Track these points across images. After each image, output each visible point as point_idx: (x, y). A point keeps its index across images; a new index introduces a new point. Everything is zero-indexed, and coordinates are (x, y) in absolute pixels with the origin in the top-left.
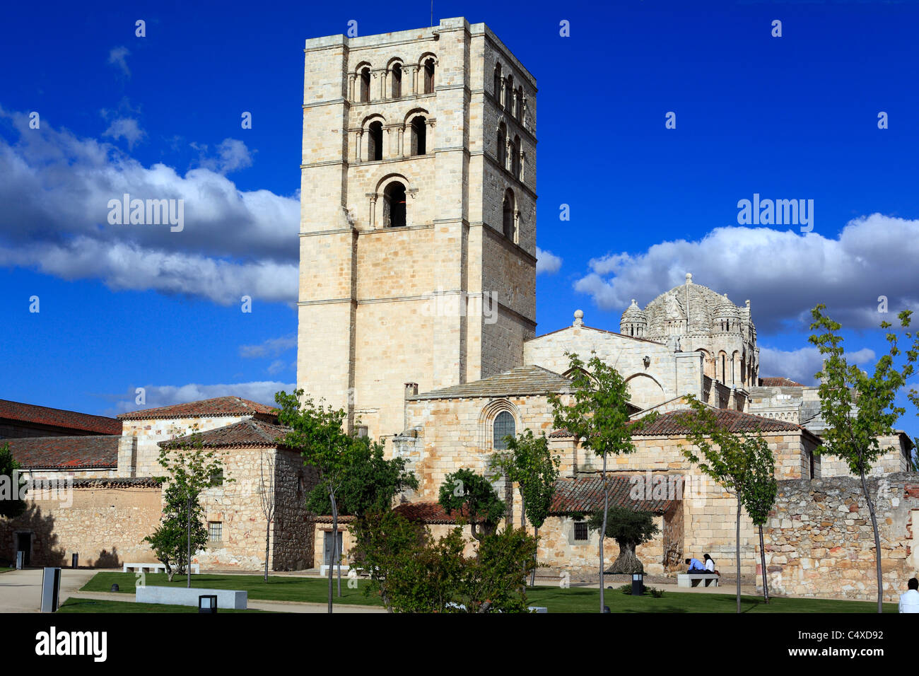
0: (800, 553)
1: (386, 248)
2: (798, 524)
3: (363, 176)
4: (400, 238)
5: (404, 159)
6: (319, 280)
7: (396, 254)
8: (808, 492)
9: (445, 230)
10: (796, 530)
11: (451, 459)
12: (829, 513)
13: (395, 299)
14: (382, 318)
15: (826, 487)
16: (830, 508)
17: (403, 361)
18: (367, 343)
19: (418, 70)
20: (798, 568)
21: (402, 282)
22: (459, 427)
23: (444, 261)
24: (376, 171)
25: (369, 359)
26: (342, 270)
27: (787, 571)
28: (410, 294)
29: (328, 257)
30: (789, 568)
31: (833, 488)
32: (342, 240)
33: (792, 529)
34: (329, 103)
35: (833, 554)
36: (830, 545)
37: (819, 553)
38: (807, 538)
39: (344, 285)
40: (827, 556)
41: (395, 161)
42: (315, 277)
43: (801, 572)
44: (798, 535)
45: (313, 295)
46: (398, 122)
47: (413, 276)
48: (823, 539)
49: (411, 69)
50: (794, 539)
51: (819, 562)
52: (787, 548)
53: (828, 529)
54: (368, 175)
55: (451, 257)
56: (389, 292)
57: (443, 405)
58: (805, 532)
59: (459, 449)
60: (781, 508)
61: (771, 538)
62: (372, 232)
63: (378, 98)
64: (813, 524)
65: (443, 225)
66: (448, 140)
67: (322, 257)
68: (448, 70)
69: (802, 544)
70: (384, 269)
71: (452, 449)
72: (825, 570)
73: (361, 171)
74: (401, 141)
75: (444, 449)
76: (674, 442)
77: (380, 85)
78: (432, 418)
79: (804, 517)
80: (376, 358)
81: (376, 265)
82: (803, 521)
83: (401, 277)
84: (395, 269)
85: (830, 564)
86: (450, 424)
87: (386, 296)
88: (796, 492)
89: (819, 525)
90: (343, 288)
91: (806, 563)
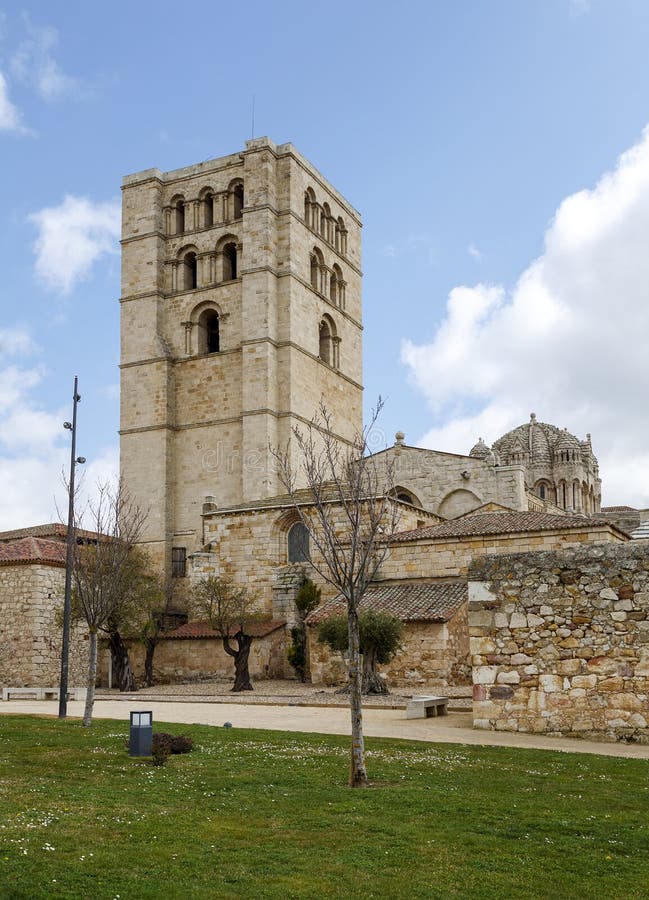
0: (539, 667)
1: (200, 375)
2: (535, 621)
3: (179, 306)
4: (214, 363)
5: (216, 286)
6: (138, 409)
7: (210, 379)
8: (551, 570)
9: (252, 351)
10: (532, 630)
11: (245, 573)
12: (584, 602)
13: (209, 423)
14: (197, 443)
15: (580, 561)
16: (587, 593)
17: (217, 483)
18: (184, 467)
19: (228, 197)
20: (537, 690)
21: (215, 406)
22: (253, 540)
23: (251, 381)
24: (189, 301)
25: (186, 482)
26: (158, 397)
27: (520, 694)
28: (223, 417)
29: (145, 385)
30: (522, 690)
31: (590, 562)
32: (158, 368)
33: (527, 629)
34: (143, 237)
35: (593, 668)
36: (587, 653)
37: (569, 666)
38: (550, 642)
39: (160, 412)
40: (582, 671)
41: (208, 288)
42: (135, 406)
43: (542, 695)
44: (537, 638)
45: (132, 423)
46: (210, 250)
47: (225, 400)
48: (576, 643)
49: (220, 197)
50: (530, 645)
51: (570, 681)
52: (520, 658)
53: (584, 628)
54: (183, 305)
55: (258, 376)
56: (203, 417)
57: (237, 520)
58: (546, 633)
59: (252, 562)
60: (509, 597)
61: (495, 643)
62: (187, 360)
63: (191, 228)
64: (558, 619)
65: (251, 346)
66: (255, 261)
67: (140, 386)
68: (253, 191)
69: (542, 652)
70: (199, 395)
71: (246, 563)
72: (579, 693)
73: (176, 302)
74: (213, 269)
75: (238, 564)
76: (466, 546)
77: (194, 216)
78: (227, 532)
79: (546, 610)
80: (192, 482)
81: (190, 391)
82: (543, 617)
83: (214, 402)
84: (209, 394)
85: (588, 683)
86: (244, 538)
87: (201, 421)
88: (533, 570)
89: (569, 622)
90: (160, 415)
91: (549, 682)
